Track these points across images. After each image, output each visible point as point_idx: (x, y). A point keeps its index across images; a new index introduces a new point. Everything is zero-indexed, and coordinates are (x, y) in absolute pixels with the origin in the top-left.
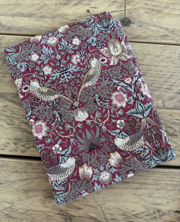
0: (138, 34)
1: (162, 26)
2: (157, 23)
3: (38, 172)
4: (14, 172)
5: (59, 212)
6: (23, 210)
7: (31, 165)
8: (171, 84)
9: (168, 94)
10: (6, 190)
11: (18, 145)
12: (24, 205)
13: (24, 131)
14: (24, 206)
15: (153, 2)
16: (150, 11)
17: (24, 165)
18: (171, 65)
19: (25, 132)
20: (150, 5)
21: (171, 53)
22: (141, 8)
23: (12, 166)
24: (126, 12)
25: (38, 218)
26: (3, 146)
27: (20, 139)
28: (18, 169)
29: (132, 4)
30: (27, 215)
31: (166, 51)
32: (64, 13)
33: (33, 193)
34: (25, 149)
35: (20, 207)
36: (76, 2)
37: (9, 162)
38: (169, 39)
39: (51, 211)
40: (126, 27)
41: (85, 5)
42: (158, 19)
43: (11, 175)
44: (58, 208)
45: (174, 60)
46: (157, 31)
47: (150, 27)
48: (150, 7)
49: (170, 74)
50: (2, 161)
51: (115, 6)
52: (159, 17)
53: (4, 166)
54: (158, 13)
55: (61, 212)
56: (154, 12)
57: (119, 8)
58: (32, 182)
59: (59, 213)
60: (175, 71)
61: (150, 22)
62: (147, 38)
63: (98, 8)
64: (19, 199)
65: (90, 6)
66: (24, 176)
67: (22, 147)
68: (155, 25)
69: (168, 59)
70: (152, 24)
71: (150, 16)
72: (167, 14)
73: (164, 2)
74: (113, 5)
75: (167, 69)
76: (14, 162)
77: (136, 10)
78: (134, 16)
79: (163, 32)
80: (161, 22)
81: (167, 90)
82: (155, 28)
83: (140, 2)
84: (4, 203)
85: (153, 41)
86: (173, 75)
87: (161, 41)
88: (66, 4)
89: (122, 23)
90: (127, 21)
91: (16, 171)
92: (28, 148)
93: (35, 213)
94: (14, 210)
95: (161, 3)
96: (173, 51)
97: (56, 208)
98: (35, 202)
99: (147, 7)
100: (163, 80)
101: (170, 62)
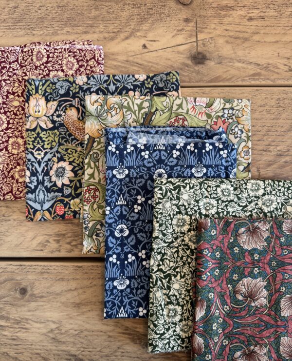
0: (218, 75)
1: (251, 61)
2: (243, 56)
3: (92, 277)
4: (58, 280)
5: (124, 330)
6: (75, 331)
7: (81, 268)
8: (267, 143)
9: (265, 158)
10: (49, 305)
11: (61, 243)
12: (76, 324)
13: (68, 223)
14: (77, 326)
15: (236, 26)
16: (232, 40)
17: (72, 269)
18: (267, 116)
19: (69, 225)
20: (231, 31)
21: (266, 98)
22: (219, 36)
23: (56, 271)
24: (199, 44)
25: (97, 340)
26: (41, 245)
27: (64, 235)
28: (64, 276)
29: (206, 32)
30: (80, 337)
31: (259, 96)
32: (110, 51)
33: (86, 307)
34: (72, 248)
35: (71, 326)
36: (126, 34)
37: (51, 266)
38: (262, 79)
39: (113, 330)
40: (200, 66)
41: (140, 38)
42: (244, 51)
43: (55, 284)
44: (123, 325)
45: (270, 108)
46: (244, 68)
47: (234, 63)
48: (231, 34)
49: (265, 129)
50: (41, 266)
51: (182, 36)
52: (246, 48)
53: (44, 272)
54: (244, 42)
55: (127, 330)
56: (239, 41)
57: (189, 39)
58: (85, 292)
59: (125, 332)
60: (273, 125)
61: (233, 56)
62: (230, 79)
63: (158, 41)
64: (67, 317)
65: (147, 39)
66: (73, 285)
67: (67, 245)
68: (240, 60)
69: (262, 108)
70: (236, 59)
71: (233, 47)
72: (258, 43)
73: (251, 25)
74: (178, 34)
75: (262, 121)
76: (57, 266)
77: (212, 40)
78: (210, 49)
79: (252, 70)
80: (248, 55)
81: (262, 152)
82: (240, 65)
83: (217, 27)
84: (48, 323)
85: (240, 83)
86: (270, 131)
87: (250, 82)
88: (112, 39)
89: (194, 60)
90: (200, 56)
91: (62, 279)
92: (75, 246)
93: (91, 333)
94: (63, 331)
95: (247, 27)
96: (268, 96)
97: (119, 325)
98: (91, 319)
99: (228, 35)
100: (257, 139)
101: (265, 113)
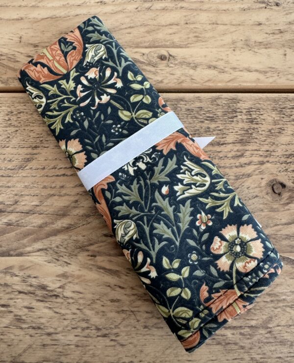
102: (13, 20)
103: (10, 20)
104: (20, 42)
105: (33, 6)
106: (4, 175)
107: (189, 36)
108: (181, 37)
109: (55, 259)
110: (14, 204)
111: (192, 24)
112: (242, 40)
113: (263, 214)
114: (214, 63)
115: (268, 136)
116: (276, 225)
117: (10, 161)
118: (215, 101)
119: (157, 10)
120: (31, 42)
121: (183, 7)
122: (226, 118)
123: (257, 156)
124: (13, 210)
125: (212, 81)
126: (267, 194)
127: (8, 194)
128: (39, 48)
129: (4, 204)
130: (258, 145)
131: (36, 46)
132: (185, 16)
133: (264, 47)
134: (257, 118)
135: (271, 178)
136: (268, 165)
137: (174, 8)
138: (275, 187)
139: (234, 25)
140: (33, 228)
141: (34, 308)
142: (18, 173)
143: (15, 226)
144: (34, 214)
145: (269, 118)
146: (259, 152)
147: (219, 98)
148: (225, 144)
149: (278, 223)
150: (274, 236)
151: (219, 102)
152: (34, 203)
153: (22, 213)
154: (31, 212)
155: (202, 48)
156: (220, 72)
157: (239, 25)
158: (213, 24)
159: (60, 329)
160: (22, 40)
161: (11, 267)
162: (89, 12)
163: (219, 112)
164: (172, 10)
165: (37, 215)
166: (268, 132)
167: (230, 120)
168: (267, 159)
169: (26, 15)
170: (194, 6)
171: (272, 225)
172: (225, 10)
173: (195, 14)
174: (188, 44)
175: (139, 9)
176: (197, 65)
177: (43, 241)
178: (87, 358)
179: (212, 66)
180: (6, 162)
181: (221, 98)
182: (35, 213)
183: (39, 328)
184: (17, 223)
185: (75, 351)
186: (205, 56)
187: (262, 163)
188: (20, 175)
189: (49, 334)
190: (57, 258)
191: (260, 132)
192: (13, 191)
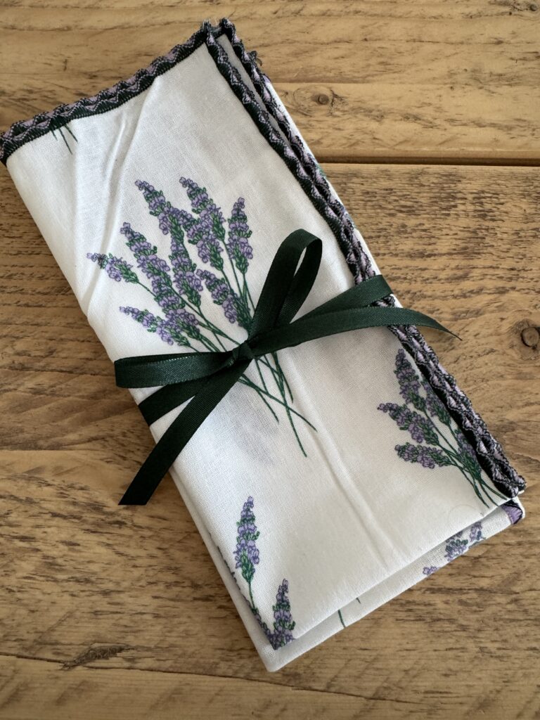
102: (54, 30)
103: (47, 31)
104: (65, 69)
105: (89, 7)
106: (30, 303)
107: (369, 62)
108: (354, 64)
109: (120, 456)
110: (47, 356)
111: (376, 40)
112: (466, 70)
113: (504, 383)
114: (415, 111)
115: (513, 243)
116: (528, 404)
117: (41, 278)
118: (417, 178)
119: (312, 15)
120: (83, 69)
121: (360, 12)
122: (437, 208)
123: (494, 277)
124: (44, 367)
125: (410, 143)
126: (512, 347)
127: (36, 337)
128: (98, 81)
129: (29, 355)
130: (495, 257)
131: (93, 76)
132: (363, 27)
133: (507, 83)
134: (494, 209)
135: (520, 318)
136: (514, 295)
137: (343, 13)
138: (526, 335)
139: (452, 44)
140: (79, 399)
141: (79, 545)
142: (55, 300)
143: (47, 395)
144: (82, 374)
145: (514, 209)
146: (497, 272)
147: (422, 173)
148: (435, 255)
149: (532, 401)
150: (524, 424)
151: (423, 179)
152: (83, 355)
153: (62, 371)
154: (78, 371)
155: (393, 84)
156: (426, 127)
157: (462, 43)
158: (414, 41)
159: (125, 584)
160: (68, 65)
161: (39, 470)
162: (189, 19)
163: (422, 197)
164: (339, 16)
165: (89, 376)
166: (513, 234)
167: (444, 212)
168: (513, 284)
169: (76, 22)
170: (379, 9)
171: (520, 404)
172: (435, 18)
173: (381, 23)
174: (368, 76)
175: (280, 13)
176: (384, 113)
177: (99, 423)
178: (175, 639)
179: (410, 114)
180: (34, 280)
181: (428, 173)
182: (86, 373)
183: (87, 581)
184: (52, 389)
185: (152, 625)
186: (399, 98)
187: (502, 291)
188: (60, 304)
189: (106, 593)
190: (122, 454)
191: (499, 235)
192: (46, 332)
